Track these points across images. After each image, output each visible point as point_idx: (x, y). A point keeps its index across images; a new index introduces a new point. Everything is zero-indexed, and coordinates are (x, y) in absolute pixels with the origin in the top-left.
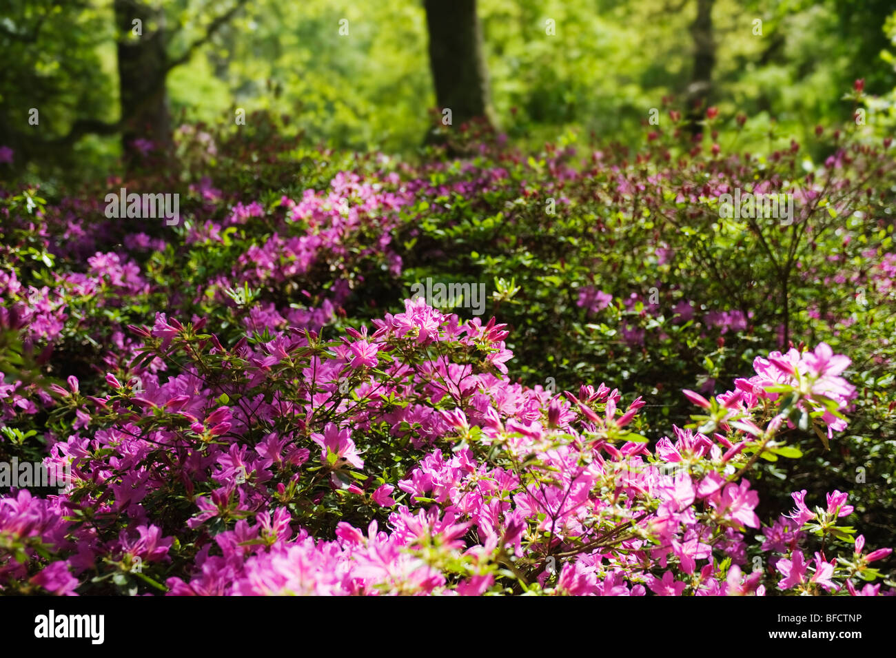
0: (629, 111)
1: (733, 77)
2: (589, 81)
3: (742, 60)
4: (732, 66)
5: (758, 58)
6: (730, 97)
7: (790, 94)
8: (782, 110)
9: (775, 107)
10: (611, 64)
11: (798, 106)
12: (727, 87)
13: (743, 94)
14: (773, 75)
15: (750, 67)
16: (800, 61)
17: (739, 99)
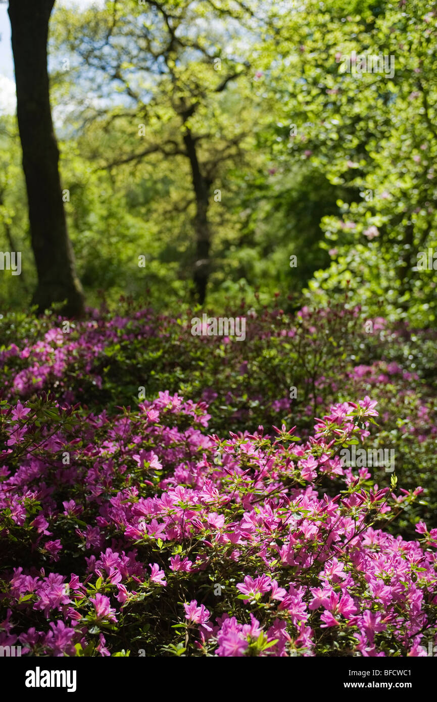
0: (154, 277)
1: (222, 255)
2: (124, 257)
3: (227, 244)
4: (221, 247)
5: (237, 242)
6: (222, 268)
7: (259, 266)
8: (255, 276)
9: (249, 276)
10: (139, 246)
11: (265, 274)
12: (219, 261)
13: (229, 265)
14: (247, 253)
15: (233, 248)
16: (264, 245)
17: (227, 269)
